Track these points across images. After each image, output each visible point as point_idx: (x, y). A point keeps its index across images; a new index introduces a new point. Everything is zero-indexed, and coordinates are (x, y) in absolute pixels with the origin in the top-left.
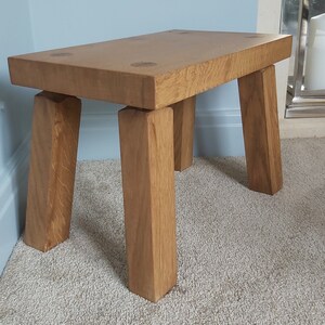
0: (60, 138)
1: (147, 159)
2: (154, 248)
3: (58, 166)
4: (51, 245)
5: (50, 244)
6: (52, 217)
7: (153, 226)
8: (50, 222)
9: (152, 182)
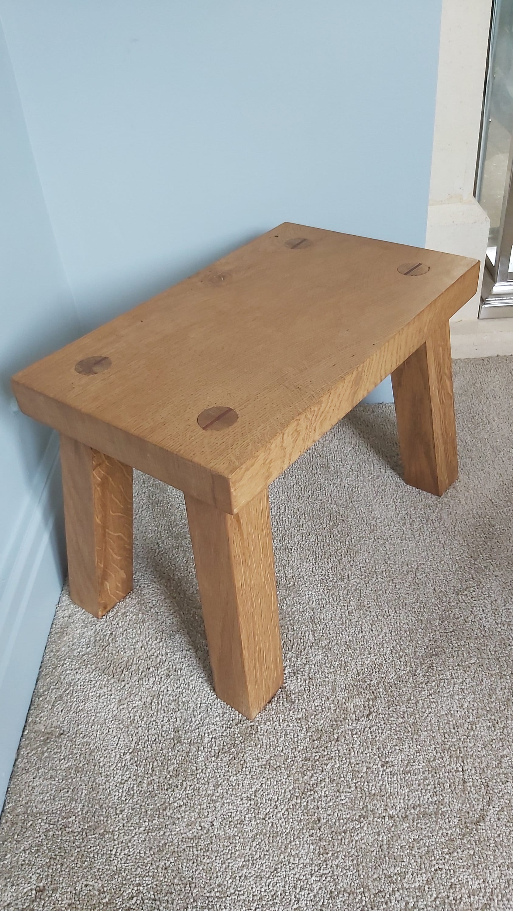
0: (103, 484)
1: (229, 557)
2: (246, 662)
3: (105, 518)
4: (107, 609)
5: (105, 608)
6: (105, 577)
7: (243, 637)
8: (102, 584)
9: (238, 585)
